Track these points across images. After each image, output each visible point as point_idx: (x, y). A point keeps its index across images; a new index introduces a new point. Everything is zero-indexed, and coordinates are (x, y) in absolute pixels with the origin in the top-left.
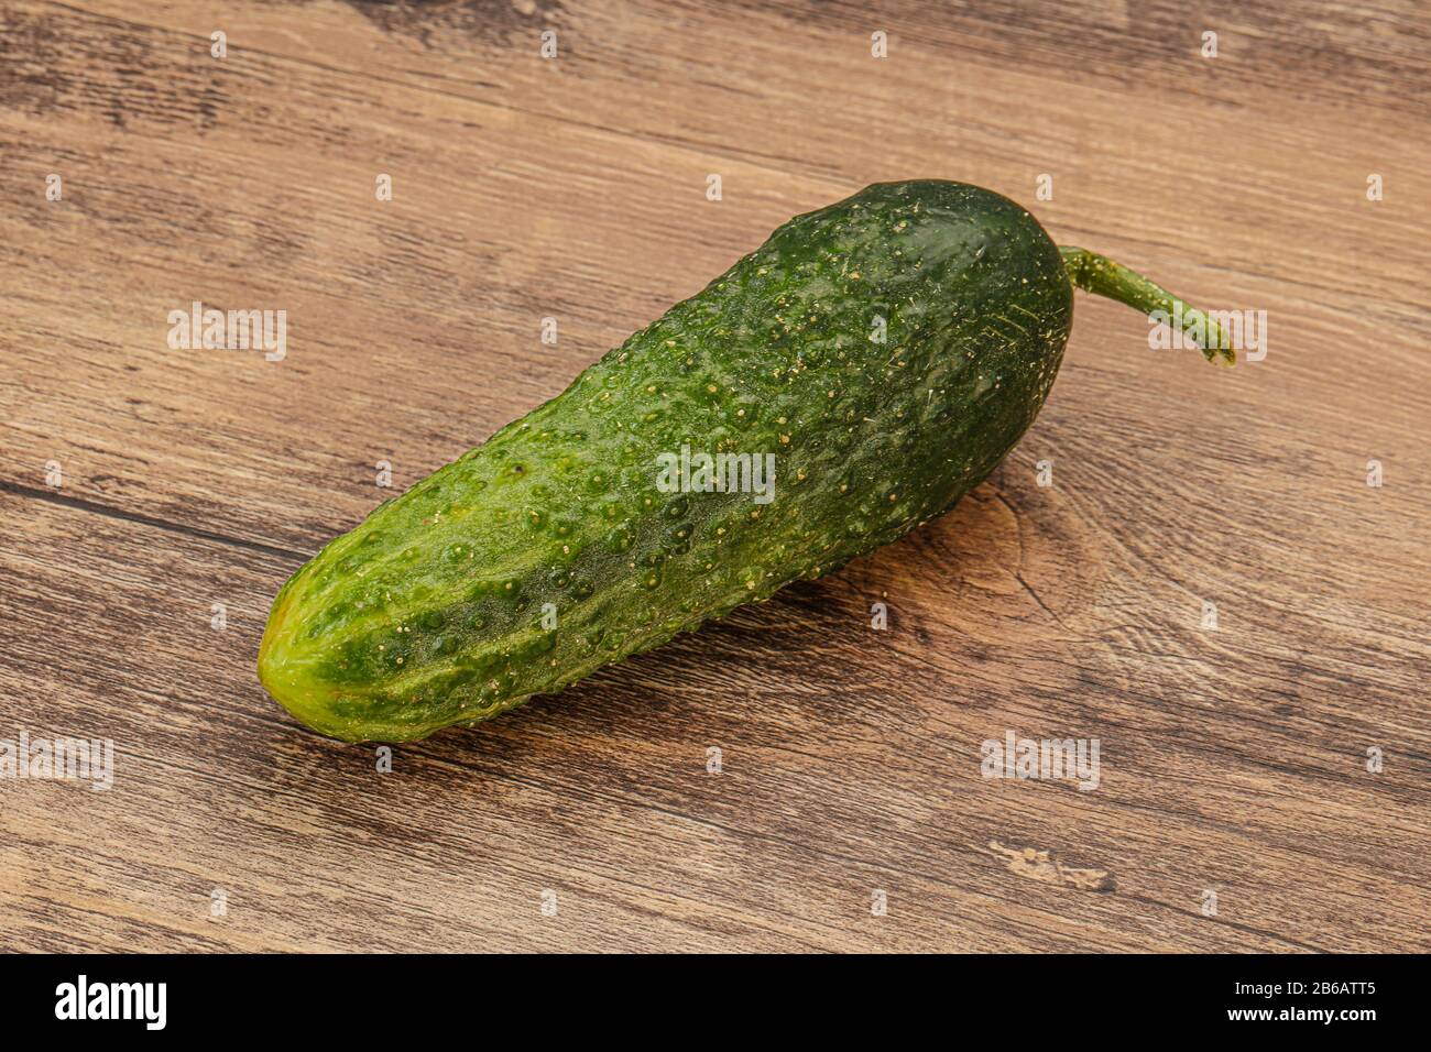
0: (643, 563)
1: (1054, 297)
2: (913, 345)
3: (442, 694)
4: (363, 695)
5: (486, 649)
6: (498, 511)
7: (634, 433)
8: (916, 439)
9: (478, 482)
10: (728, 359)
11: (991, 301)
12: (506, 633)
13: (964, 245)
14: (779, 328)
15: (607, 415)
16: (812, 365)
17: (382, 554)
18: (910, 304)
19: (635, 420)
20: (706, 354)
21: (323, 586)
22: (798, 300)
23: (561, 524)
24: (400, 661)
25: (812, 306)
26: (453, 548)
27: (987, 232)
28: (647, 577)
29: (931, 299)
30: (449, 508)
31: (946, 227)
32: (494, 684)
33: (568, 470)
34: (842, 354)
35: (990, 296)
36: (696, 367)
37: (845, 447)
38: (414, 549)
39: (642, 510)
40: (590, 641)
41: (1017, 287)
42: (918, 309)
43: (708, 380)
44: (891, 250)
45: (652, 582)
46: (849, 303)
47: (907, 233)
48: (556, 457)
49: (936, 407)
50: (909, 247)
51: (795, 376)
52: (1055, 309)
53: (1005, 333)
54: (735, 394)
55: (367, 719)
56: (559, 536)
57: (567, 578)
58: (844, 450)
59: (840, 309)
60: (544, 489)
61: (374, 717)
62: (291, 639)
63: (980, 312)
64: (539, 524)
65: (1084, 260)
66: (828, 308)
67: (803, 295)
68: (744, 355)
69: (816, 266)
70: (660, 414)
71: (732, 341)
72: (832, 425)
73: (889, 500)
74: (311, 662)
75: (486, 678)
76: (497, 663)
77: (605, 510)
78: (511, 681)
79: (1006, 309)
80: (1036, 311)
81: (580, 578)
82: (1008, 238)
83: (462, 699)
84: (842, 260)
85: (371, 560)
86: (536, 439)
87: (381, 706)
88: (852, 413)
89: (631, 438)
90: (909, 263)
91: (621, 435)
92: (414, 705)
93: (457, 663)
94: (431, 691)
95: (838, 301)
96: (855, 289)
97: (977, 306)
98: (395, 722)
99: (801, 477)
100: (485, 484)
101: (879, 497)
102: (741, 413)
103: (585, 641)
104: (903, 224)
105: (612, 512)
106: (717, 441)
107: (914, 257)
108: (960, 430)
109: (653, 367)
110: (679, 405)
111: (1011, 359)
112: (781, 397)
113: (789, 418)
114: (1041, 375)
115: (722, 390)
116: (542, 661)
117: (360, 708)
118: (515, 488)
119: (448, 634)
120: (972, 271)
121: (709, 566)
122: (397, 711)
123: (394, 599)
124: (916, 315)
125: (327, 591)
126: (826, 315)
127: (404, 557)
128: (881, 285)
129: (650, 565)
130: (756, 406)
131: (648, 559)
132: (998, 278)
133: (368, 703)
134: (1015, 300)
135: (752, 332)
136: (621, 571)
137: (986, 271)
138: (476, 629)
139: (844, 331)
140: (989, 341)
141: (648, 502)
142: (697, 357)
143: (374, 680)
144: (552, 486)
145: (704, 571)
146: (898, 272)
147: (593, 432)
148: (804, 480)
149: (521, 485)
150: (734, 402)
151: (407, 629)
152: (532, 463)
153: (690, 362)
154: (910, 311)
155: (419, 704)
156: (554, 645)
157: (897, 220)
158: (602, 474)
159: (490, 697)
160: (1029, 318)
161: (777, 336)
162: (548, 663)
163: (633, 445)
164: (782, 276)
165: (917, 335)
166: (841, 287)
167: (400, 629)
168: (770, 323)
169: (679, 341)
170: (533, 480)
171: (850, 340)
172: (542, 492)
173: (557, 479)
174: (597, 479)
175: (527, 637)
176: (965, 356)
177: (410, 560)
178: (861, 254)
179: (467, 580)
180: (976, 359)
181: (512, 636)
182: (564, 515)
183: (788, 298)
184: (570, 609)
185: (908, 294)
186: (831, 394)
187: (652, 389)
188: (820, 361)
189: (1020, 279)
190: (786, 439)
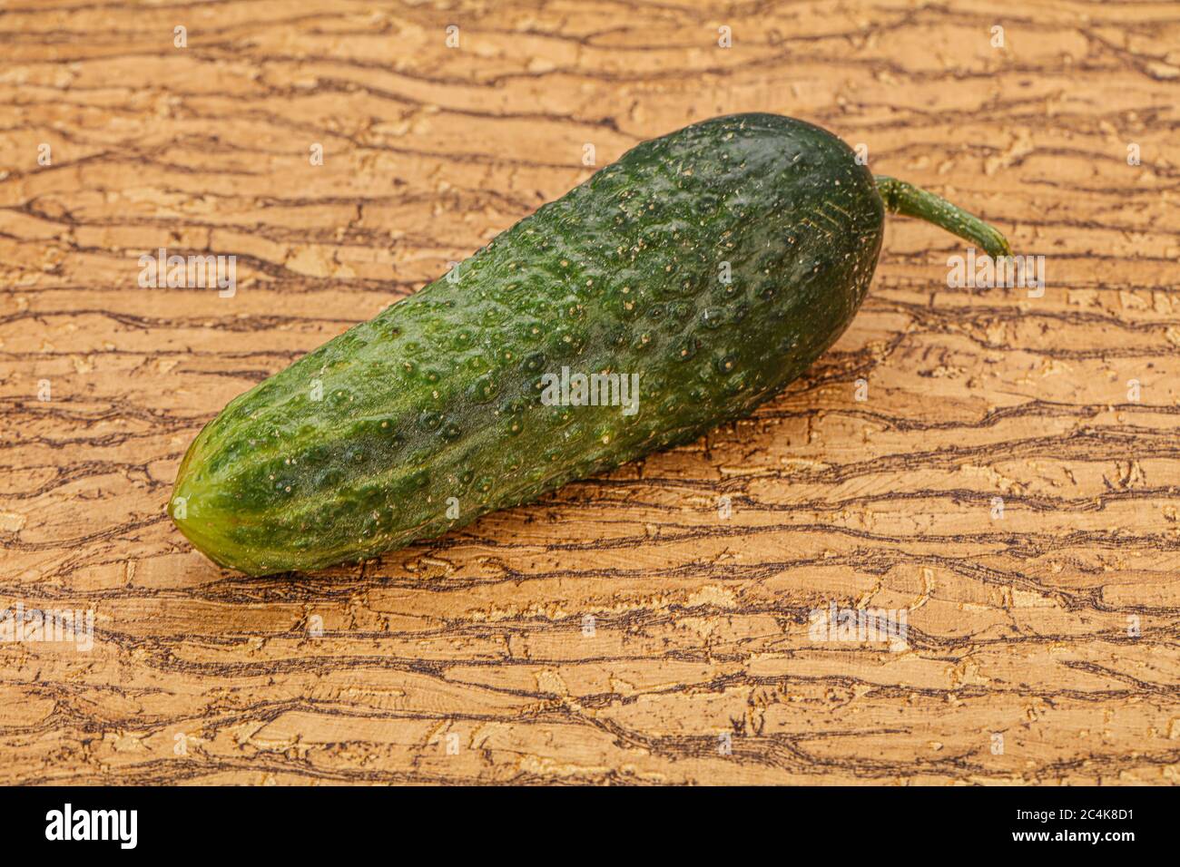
0: (505, 411)
1: (864, 201)
2: (739, 230)
3: (327, 521)
4: (258, 523)
5: (365, 482)
6: (374, 364)
7: (497, 300)
8: (746, 313)
9: (359, 342)
10: (577, 240)
11: (808, 197)
12: (385, 469)
13: (783, 152)
14: (623, 214)
15: (473, 288)
16: (651, 244)
17: (274, 401)
18: (736, 196)
19: (497, 291)
20: (560, 238)
21: (223, 428)
22: (638, 193)
23: (431, 373)
24: (288, 489)
25: (650, 196)
26: (335, 393)
27: (803, 144)
28: (510, 423)
29: (755, 193)
30: (334, 363)
31: (767, 140)
32: (375, 515)
33: (437, 330)
34: (677, 236)
35: (806, 192)
36: (550, 248)
37: (683, 317)
38: (301, 395)
39: (503, 364)
40: (461, 480)
41: (831, 188)
42: (743, 200)
43: (561, 257)
44: (719, 155)
45: (515, 428)
46: (683, 195)
47: (732, 142)
48: (428, 320)
49: (763, 284)
50: (734, 153)
51: (636, 254)
52: (865, 212)
53: (820, 225)
54: (583, 269)
55: (264, 545)
56: (429, 382)
57: (437, 420)
58: (684, 319)
59: (675, 200)
60: (416, 345)
61: (268, 543)
62: (195, 477)
63: (798, 206)
64: (411, 373)
65: (894, 185)
66: (665, 199)
67: (644, 191)
68: (591, 238)
69: (656, 169)
70: (518, 284)
71: (582, 228)
72: (670, 296)
73: (725, 368)
74: (212, 495)
75: (368, 511)
76: (377, 494)
77: (470, 363)
78: (390, 514)
79: (821, 205)
80: (849, 209)
81: (449, 421)
82: (822, 149)
83: (346, 529)
84: (676, 163)
85: (263, 406)
86: (412, 309)
87: (273, 535)
88: (687, 285)
89: (493, 304)
90: (736, 164)
91: (485, 303)
92: (304, 531)
93: (341, 494)
94: (318, 519)
95: (673, 193)
96: (688, 185)
97: (796, 200)
98: (288, 549)
99: (645, 341)
100: (365, 344)
101: (716, 365)
102: (589, 283)
103: (457, 480)
104: (730, 135)
105: (476, 364)
106: (569, 307)
107: (738, 159)
108: (785, 308)
109: (513, 251)
110: (535, 278)
111: (828, 249)
112: (624, 271)
113: (632, 288)
114: (856, 268)
115: (572, 265)
116: (419, 497)
117: (255, 535)
118: (391, 345)
119: (332, 468)
120: (790, 171)
121: (566, 418)
122: (289, 537)
123: (283, 435)
124: (741, 205)
125: (226, 433)
126: (662, 205)
127: (292, 401)
128: (710, 180)
129: (512, 413)
130: (603, 278)
131: (509, 407)
132: (814, 179)
133: (262, 530)
134: (829, 197)
135: (598, 219)
136: (485, 418)
137: (802, 173)
138: (357, 463)
139: (678, 217)
140: (807, 230)
141: (508, 356)
142: (551, 240)
143: (266, 508)
144: (423, 343)
145: (561, 422)
146: (725, 171)
147: (460, 301)
148: (648, 345)
149: (396, 343)
150: (583, 275)
151: (294, 462)
152: (407, 325)
153: (545, 244)
154: (736, 202)
155: (308, 531)
156: (427, 483)
157: (725, 132)
158: (468, 333)
159: (372, 530)
160: (842, 214)
161: (621, 221)
162: (425, 500)
163: (495, 310)
164: (626, 178)
165: (743, 221)
166: (676, 182)
167: (288, 461)
168: (615, 211)
169: (537, 230)
170: (406, 338)
171: (684, 224)
172: (413, 348)
173: (428, 337)
174: (463, 337)
175: (404, 474)
176: (785, 241)
177: (298, 403)
178: (693, 159)
179: (348, 420)
180: (796, 245)
181: (391, 472)
182: (435, 366)
183: (630, 192)
184: (441, 450)
185: (734, 189)
186: (668, 269)
187: (513, 266)
188: (659, 241)
189: (833, 181)
190: (630, 307)
